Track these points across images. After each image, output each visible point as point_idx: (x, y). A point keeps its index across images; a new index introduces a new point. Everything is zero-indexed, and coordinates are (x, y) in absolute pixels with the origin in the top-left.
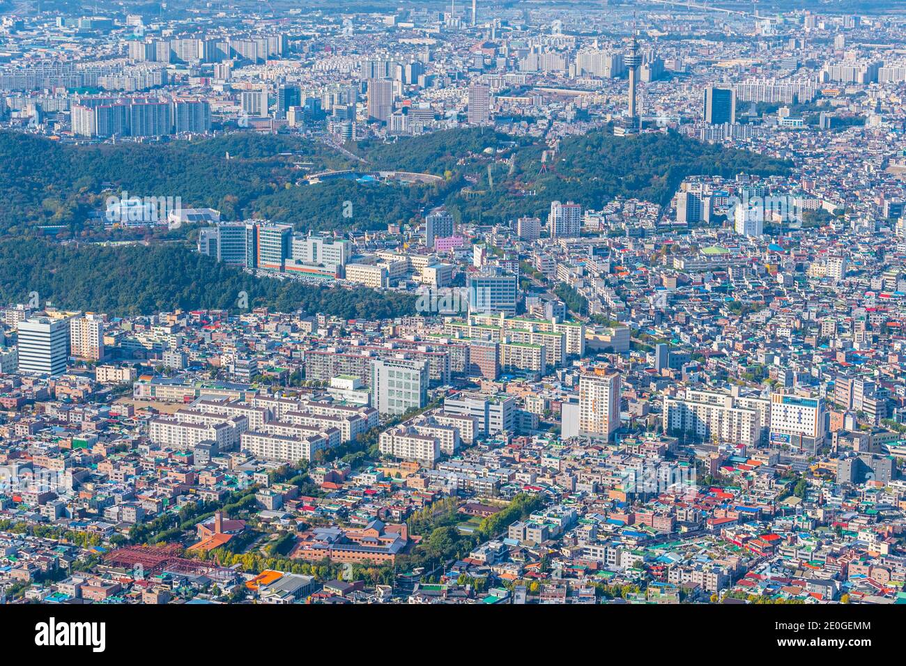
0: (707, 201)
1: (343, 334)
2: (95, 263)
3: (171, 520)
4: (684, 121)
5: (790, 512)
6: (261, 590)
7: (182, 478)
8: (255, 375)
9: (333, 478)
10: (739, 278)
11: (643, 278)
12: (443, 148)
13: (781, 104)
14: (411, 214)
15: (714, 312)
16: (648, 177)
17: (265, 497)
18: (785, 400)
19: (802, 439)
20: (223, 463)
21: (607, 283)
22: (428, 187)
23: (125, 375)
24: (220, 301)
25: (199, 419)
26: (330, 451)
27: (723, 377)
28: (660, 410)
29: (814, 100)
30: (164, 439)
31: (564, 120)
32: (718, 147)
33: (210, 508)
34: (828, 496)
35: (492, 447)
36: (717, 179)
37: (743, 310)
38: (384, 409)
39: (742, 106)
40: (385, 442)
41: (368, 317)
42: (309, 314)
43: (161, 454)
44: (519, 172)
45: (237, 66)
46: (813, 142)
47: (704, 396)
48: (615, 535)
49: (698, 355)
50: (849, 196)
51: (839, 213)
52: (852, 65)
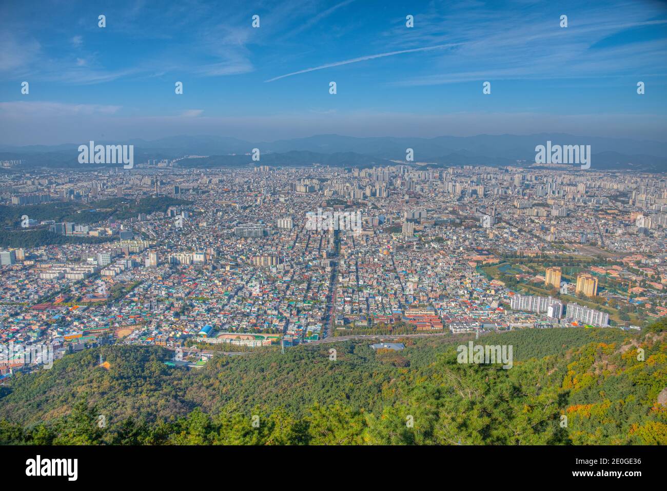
0: (175, 211)
1: (90, 248)
2: (22, 236)
3: (48, 297)
4: (169, 194)
5: (199, 278)
6: (73, 311)
7: (50, 286)
8: (68, 259)
9: (90, 282)
11: (162, 229)
12: (111, 203)
13: (190, 189)
14: (105, 218)
15: (179, 236)
16: (161, 207)
17: (73, 288)
18: (197, 254)
19: (201, 262)
20: (61, 282)
21: (154, 231)
22: (108, 212)
23: (32, 263)
24: (57, 242)
25: (53, 272)
26: (88, 276)
27: (182, 250)
28: (168, 258)
29: (198, 188)
30: (44, 277)
31: (140, 195)
33: (58, 293)
34: (207, 274)
35: (129, 271)
36: (177, 206)
37: (185, 235)
38: (101, 265)
39: (182, 190)
40: (102, 272)
41: (96, 243)
42: (81, 244)
43: (44, 281)
44: (130, 207)
45: (57, 185)
46: (198, 197)
47: (178, 254)
48: (160, 288)
49: (176, 245)
50: (207, 208)
51: (205, 212)
52: (205, 180)
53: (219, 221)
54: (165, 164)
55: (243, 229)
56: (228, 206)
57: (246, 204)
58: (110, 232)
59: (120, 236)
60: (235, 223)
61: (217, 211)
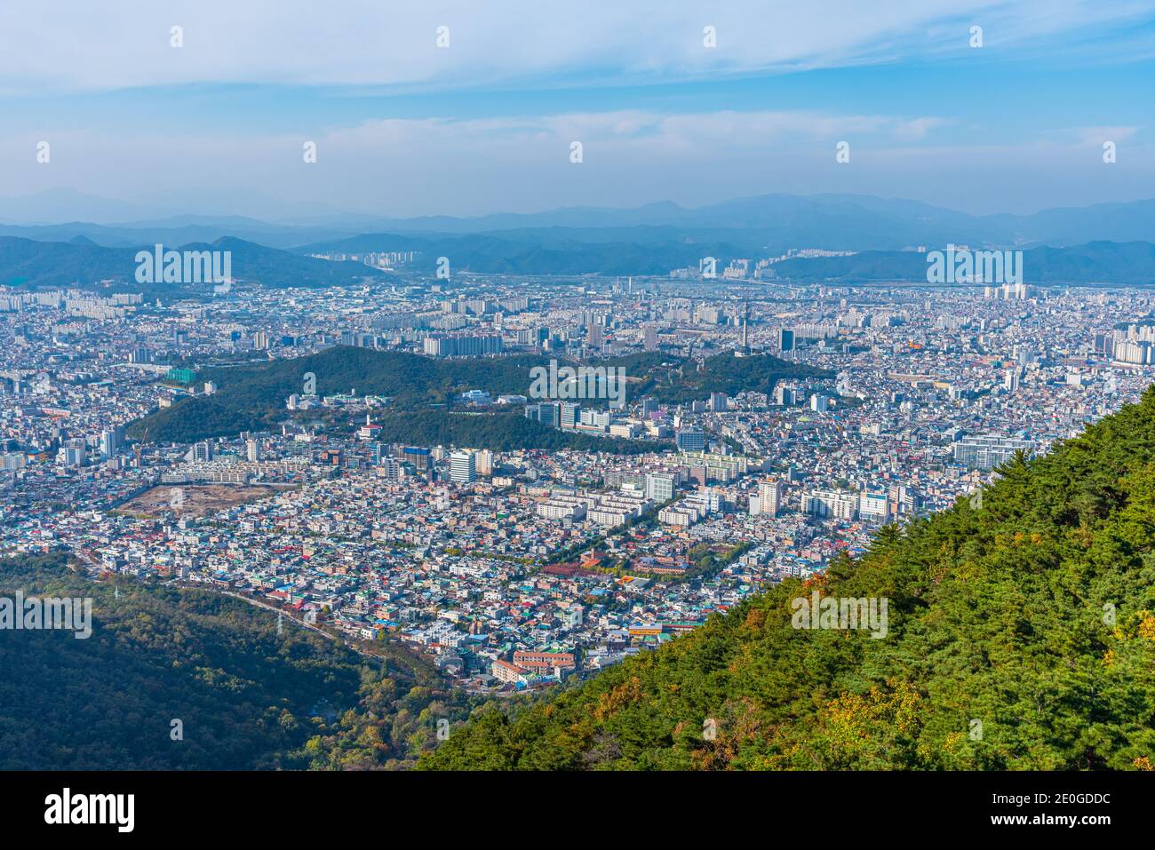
0: (793, 393)
1: (617, 461)
2: (475, 424)
4: (766, 348)
6: (625, 585)
7: (562, 532)
8: (578, 482)
9: (639, 533)
10: (822, 434)
11: (770, 434)
12: (639, 363)
13: (819, 339)
14: (631, 399)
15: (812, 452)
16: (758, 379)
17: (609, 542)
18: (869, 496)
19: (879, 517)
21: (752, 436)
22: (637, 384)
23: (509, 482)
24: (544, 444)
26: (634, 520)
27: (826, 485)
28: (798, 502)
29: (837, 337)
30: (545, 514)
31: (698, 347)
32: (791, 363)
33: (584, 547)
35: (717, 518)
36: (796, 381)
38: (655, 499)
39: (799, 340)
40: (662, 516)
41: (625, 453)
42: (594, 451)
43: (546, 521)
44: (685, 376)
47: (821, 494)
48: (794, 562)
49: (809, 474)
50: (870, 390)
51: (867, 399)
52: (855, 317)
53: (910, 425)
54: (742, 272)
55: (975, 449)
56: (926, 387)
57: (972, 384)
58: (655, 431)
59: (676, 441)
60: (952, 432)
61: (899, 399)
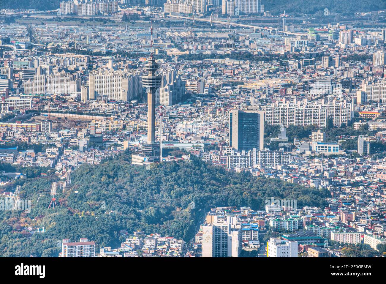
0: (234, 236)
4: (208, 148)
13: (315, 128)
16: (170, 210)
29: (351, 123)
32: (246, 175)
36: (246, 211)
39: (272, 130)
46: (351, 170)
